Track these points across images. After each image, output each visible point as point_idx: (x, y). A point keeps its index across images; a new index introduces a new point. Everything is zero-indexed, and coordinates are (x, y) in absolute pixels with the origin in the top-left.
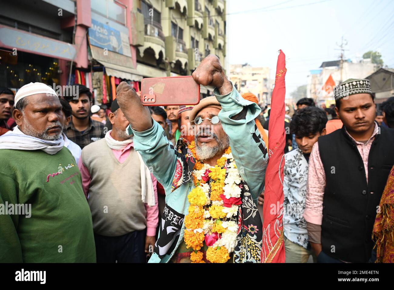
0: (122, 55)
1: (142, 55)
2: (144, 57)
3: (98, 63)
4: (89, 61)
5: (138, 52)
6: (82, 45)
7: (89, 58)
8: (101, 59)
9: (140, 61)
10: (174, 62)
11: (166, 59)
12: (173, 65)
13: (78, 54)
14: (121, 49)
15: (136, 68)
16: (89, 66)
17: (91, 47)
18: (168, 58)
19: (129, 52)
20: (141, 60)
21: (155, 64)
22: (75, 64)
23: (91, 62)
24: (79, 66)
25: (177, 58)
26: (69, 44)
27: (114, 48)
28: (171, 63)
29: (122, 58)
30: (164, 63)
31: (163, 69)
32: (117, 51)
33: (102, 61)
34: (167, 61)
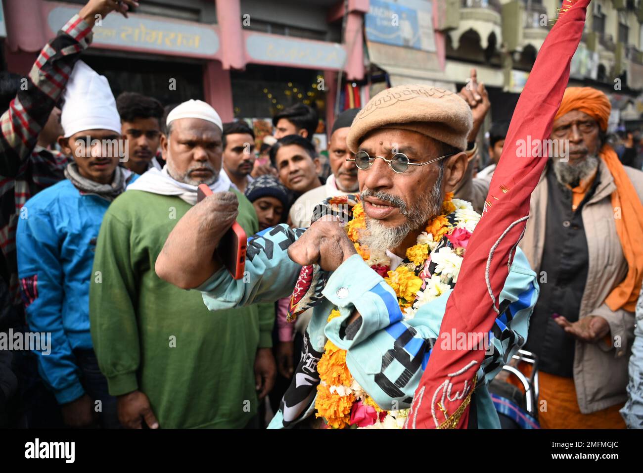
0: (419, 50)
1: (456, 44)
2: (460, 48)
3: (379, 69)
4: (365, 67)
5: (448, 41)
6: (354, 43)
7: (367, 63)
8: (384, 62)
9: (452, 56)
10: (519, 49)
11: (502, 46)
12: (517, 57)
13: (349, 59)
14: (419, 40)
15: (443, 69)
16: (366, 76)
17: (369, 44)
18: (506, 45)
19: (432, 44)
20: (455, 55)
21: (482, 58)
22: (345, 75)
23: (368, 69)
24: (351, 77)
25: (527, 42)
26: (337, 46)
27: (406, 41)
28: (512, 53)
29: (420, 55)
30: (498, 55)
31: (497, 67)
32: (411, 44)
33: (385, 65)
34: (504, 50)
